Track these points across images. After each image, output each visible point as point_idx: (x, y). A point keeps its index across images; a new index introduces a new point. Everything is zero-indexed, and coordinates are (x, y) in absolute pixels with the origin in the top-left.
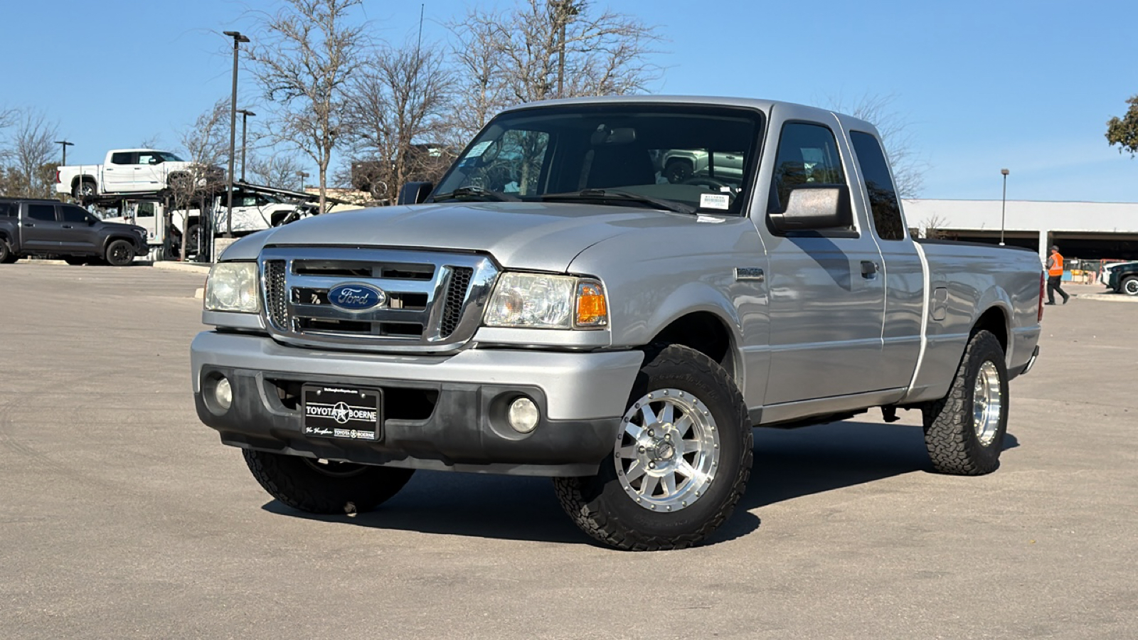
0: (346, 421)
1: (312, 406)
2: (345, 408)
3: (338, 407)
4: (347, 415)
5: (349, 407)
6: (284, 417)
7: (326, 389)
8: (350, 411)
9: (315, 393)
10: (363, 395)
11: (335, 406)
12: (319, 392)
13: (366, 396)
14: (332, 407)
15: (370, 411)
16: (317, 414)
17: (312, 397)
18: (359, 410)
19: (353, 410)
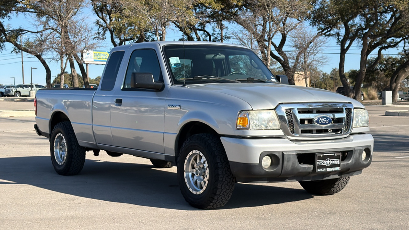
0: (329, 165)
1: (319, 161)
2: (329, 160)
3: (327, 161)
4: (330, 163)
5: (330, 160)
6: (306, 167)
7: (324, 155)
8: (331, 161)
9: (321, 156)
10: (336, 155)
11: (326, 160)
12: (322, 156)
13: (337, 155)
14: (325, 161)
15: (337, 160)
16: (320, 164)
17: (320, 158)
18: (333, 160)
19: (332, 161)
